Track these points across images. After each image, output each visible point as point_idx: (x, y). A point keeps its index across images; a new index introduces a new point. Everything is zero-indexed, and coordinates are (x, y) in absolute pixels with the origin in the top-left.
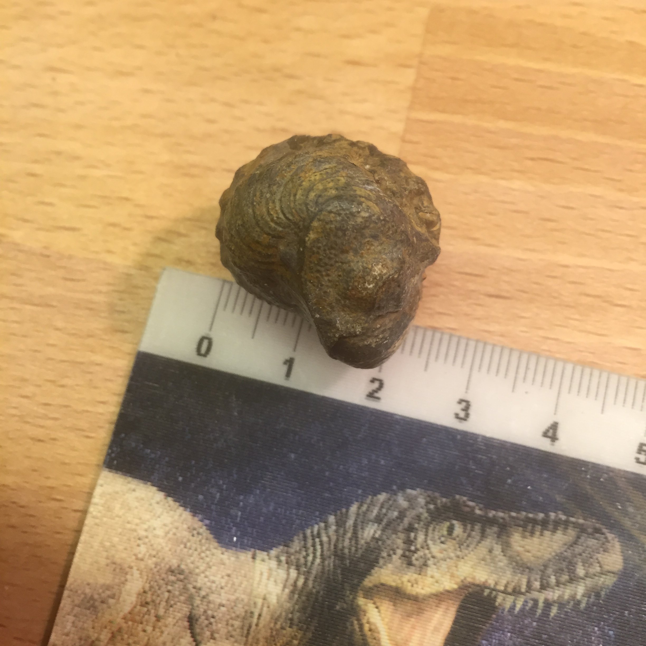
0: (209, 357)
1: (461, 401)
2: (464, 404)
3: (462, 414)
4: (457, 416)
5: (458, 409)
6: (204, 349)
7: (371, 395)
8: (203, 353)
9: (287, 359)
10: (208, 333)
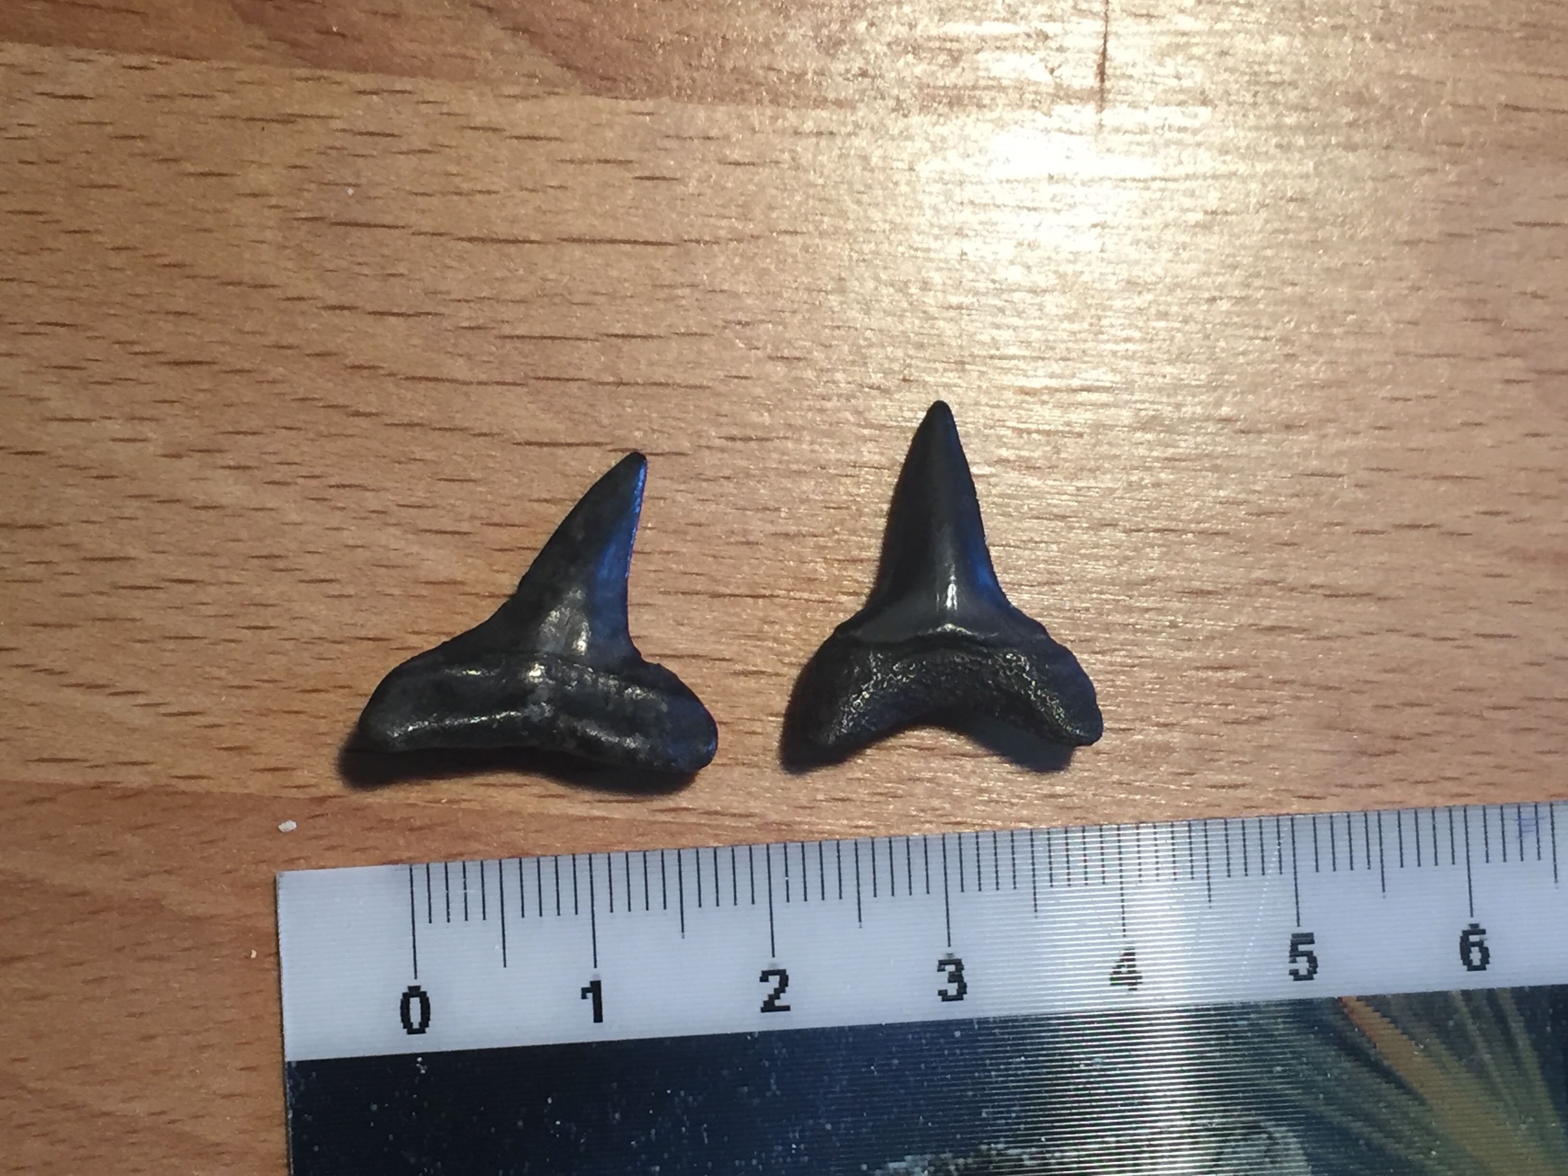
0: (430, 1030)
1: (942, 965)
2: (951, 968)
3: (952, 989)
4: (945, 996)
5: (942, 981)
6: (416, 1017)
7: (769, 1006)
8: (416, 1026)
9: (587, 985)
10: (414, 983)
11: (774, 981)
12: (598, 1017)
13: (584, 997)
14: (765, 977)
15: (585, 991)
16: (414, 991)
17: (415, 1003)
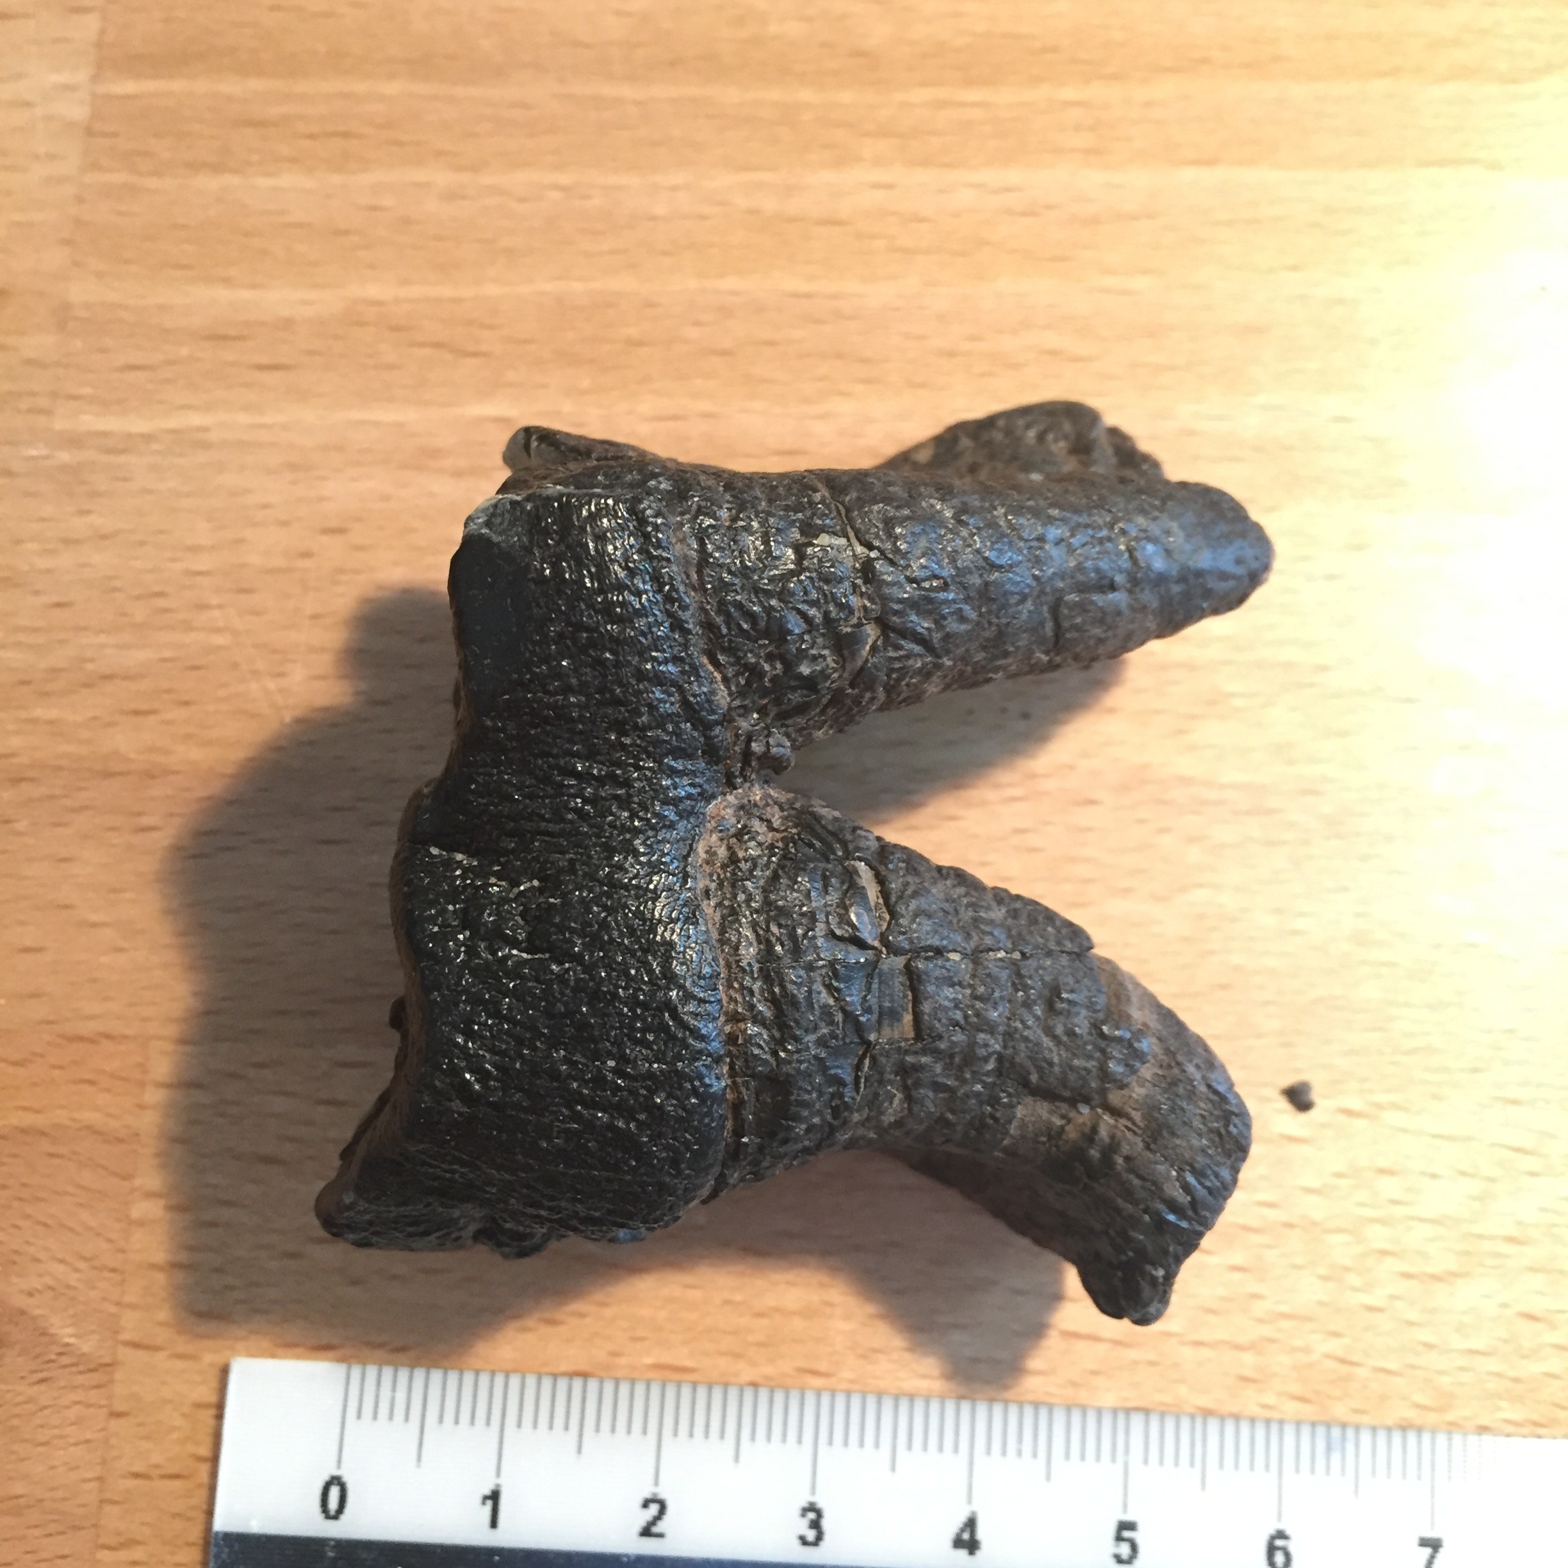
0: (343, 1517)
1: (805, 1511)
2: (812, 1516)
3: (811, 1535)
4: (804, 1541)
5: (802, 1527)
6: (333, 1504)
7: (646, 1532)
8: (332, 1512)
9: (488, 1492)
10: (336, 1473)
11: (654, 1509)
12: (494, 1524)
13: (484, 1503)
14: (646, 1504)
15: (486, 1498)
16: (336, 1480)
17: (334, 1492)
